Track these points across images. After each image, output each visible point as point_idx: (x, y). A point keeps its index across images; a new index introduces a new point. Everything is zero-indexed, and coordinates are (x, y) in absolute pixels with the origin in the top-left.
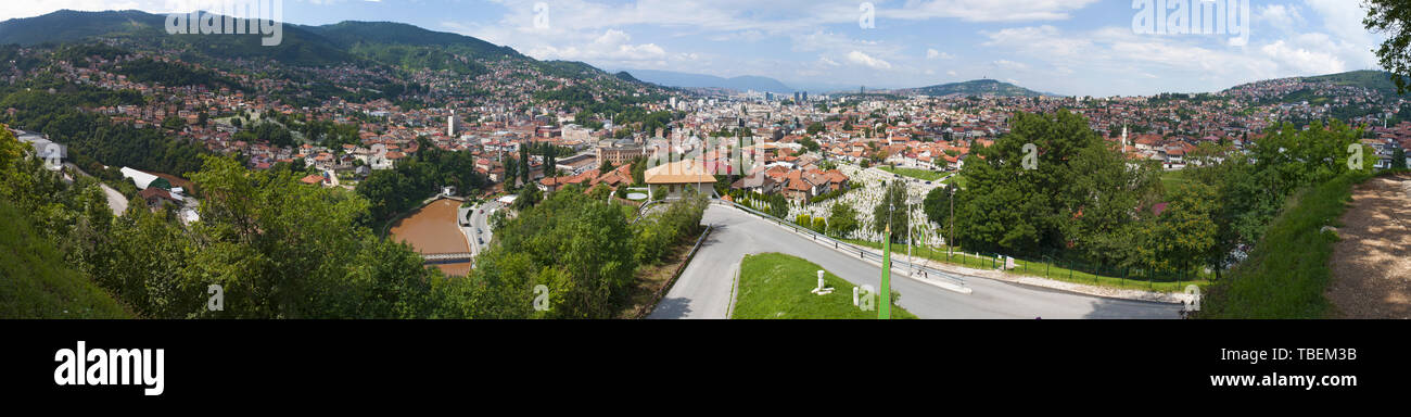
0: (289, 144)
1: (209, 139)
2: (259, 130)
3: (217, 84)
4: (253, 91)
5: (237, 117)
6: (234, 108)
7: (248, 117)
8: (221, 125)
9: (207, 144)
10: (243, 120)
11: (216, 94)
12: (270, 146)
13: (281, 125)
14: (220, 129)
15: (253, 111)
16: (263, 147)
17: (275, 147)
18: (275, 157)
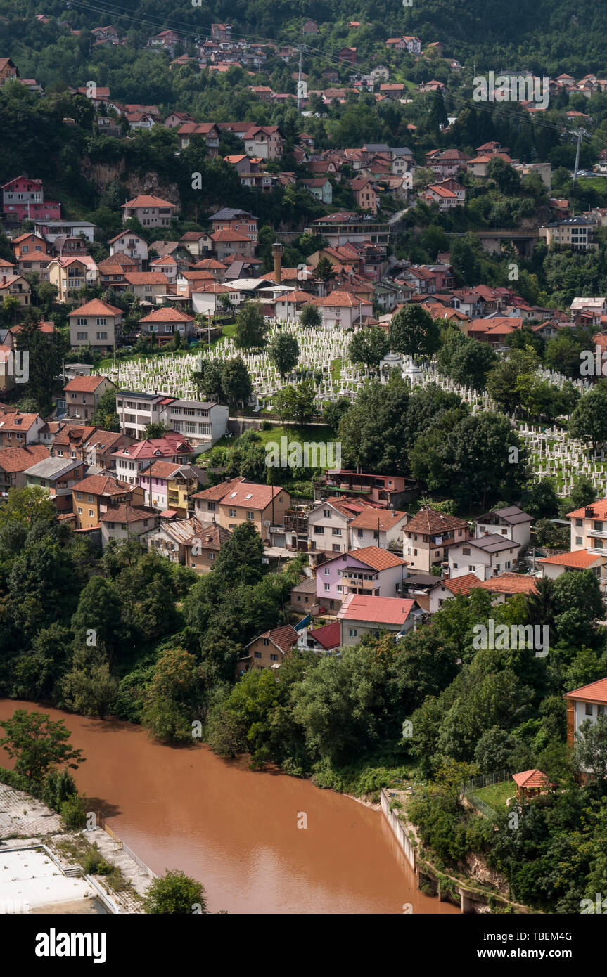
0: (514, 497)
1: (79, 472)
2: (347, 421)
3: (107, 175)
4: (304, 212)
5: (226, 351)
6: (205, 305)
7: (286, 355)
8: (137, 398)
9: (66, 503)
10: (260, 367)
11: (108, 231)
12: (407, 504)
13: (468, 396)
14: (134, 418)
15: (311, 319)
16: (371, 514)
17: (433, 509)
18: (439, 565)
